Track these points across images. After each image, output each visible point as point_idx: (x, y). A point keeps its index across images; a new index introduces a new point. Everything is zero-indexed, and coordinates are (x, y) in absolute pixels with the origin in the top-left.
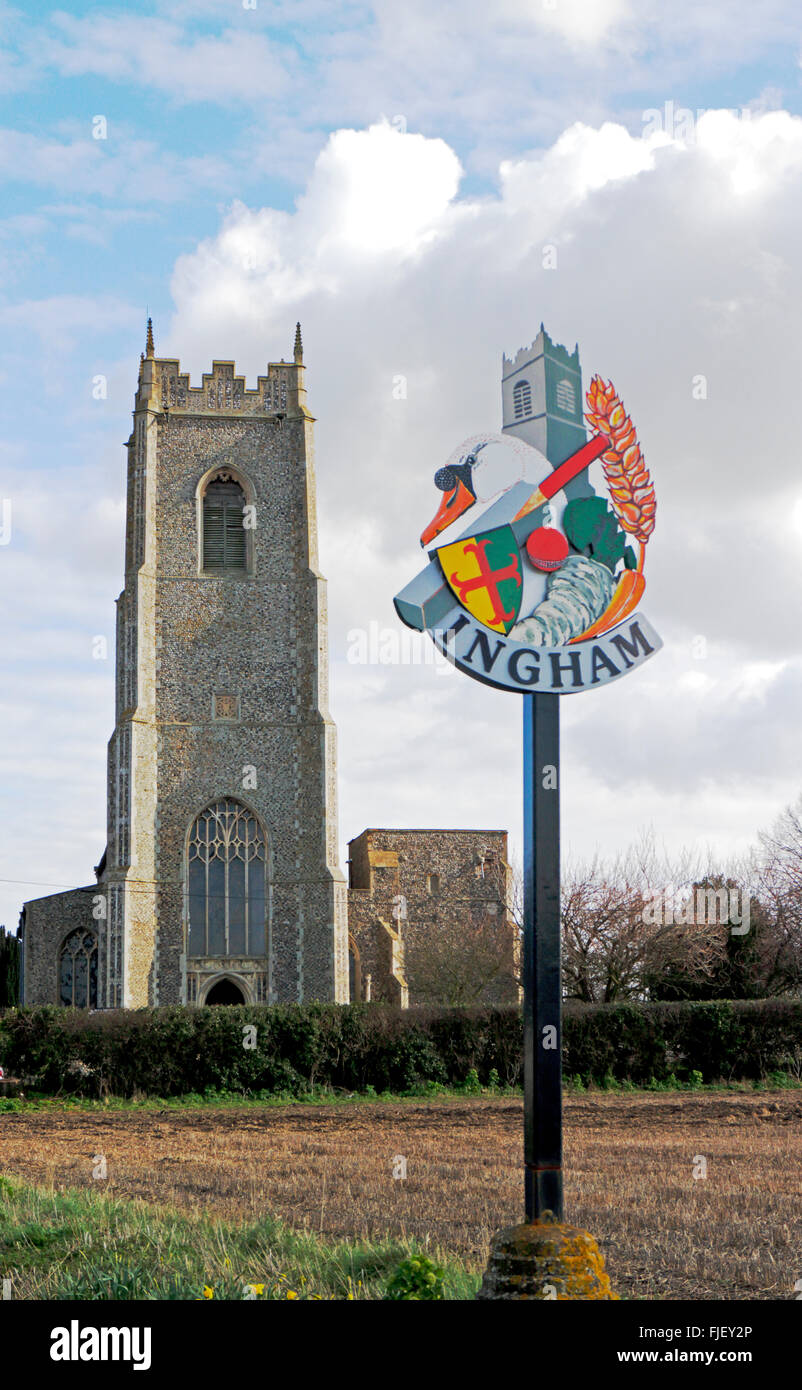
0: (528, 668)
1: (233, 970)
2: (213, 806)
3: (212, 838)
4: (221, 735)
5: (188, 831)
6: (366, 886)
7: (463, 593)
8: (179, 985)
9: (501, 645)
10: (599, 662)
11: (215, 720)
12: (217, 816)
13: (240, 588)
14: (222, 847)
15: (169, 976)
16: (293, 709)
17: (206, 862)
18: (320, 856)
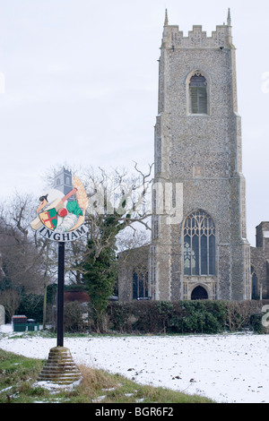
1: (203, 282)
2: (194, 213)
3: (193, 226)
4: (197, 183)
9: (52, 232)
11: (194, 177)
12: (195, 217)
13: (204, 121)
14: (197, 231)
15: (176, 284)
16: (227, 172)
17: (191, 237)
18: (239, 234)
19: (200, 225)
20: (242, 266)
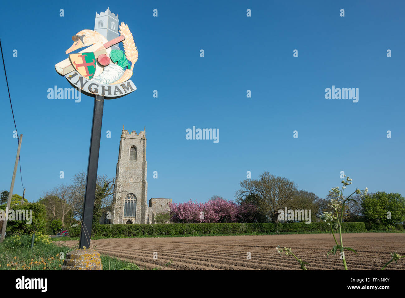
0: (94, 89)
1: (130, 219)
2: (129, 194)
3: (128, 199)
4: (131, 184)
5: (125, 198)
6: (151, 207)
7: (77, 67)
8: (122, 221)
9: (87, 82)
10: (117, 90)
11: (130, 182)
12: (129, 196)
13: (134, 163)
14: (130, 200)
15: (121, 220)
16: (141, 180)
17: (127, 202)
18: (144, 202)
19: (131, 198)
20: (145, 213)
